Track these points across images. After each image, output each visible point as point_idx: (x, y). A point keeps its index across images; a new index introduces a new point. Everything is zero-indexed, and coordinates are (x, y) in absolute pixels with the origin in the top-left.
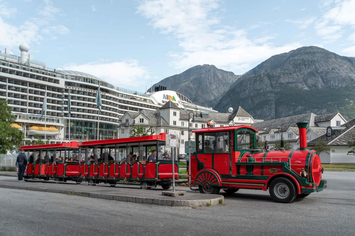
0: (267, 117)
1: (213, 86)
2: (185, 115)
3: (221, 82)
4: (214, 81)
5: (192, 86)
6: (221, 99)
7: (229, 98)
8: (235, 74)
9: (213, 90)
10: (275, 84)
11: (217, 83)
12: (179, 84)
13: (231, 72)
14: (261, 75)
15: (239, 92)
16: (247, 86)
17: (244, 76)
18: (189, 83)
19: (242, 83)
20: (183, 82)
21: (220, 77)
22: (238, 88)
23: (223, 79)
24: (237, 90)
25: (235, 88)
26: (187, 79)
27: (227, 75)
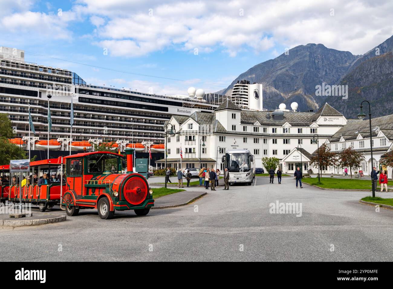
1: (321, 71)
2: (251, 117)
3: (333, 66)
4: (323, 65)
5: (292, 74)
8: (353, 54)
9: (322, 78)
11: (326, 68)
12: (273, 72)
13: (348, 52)
15: (359, 79)
17: (366, 56)
18: (287, 70)
19: (364, 65)
20: (279, 70)
21: (331, 60)
22: (357, 73)
23: (336, 62)
24: (356, 76)
25: (353, 74)
26: (284, 64)
27: (341, 56)
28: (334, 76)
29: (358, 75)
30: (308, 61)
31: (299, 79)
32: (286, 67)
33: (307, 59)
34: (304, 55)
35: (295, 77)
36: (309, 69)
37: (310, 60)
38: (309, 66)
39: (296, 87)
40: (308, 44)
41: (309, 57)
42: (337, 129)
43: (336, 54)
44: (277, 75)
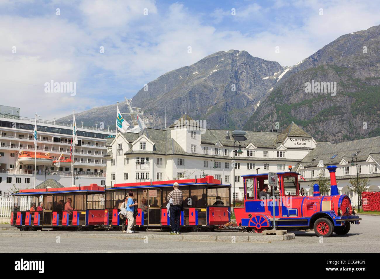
0: (336, 135)
1: (245, 83)
4: (247, 77)
5: (212, 85)
6: (260, 106)
7: (273, 105)
8: (281, 65)
10: (348, 81)
11: (250, 80)
12: (189, 82)
13: (276, 62)
14: (323, 66)
15: (289, 95)
16: (301, 84)
17: (296, 68)
18: (205, 80)
19: (294, 79)
20: (196, 79)
21: (256, 71)
22: (287, 87)
23: (262, 73)
24: (285, 91)
25: (282, 88)
26: (202, 73)
27: (268, 67)
28: (260, 89)
29: (287, 89)
30: (230, 70)
31: (219, 91)
32: (204, 76)
33: (229, 67)
34: (225, 63)
35: (215, 88)
36: (231, 80)
37: (233, 69)
38: (231, 76)
39: (216, 102)
40: (230, 50)
41: (231, 65)
42: (306, 153)
43: (262, 64)
44: (193, 85)
